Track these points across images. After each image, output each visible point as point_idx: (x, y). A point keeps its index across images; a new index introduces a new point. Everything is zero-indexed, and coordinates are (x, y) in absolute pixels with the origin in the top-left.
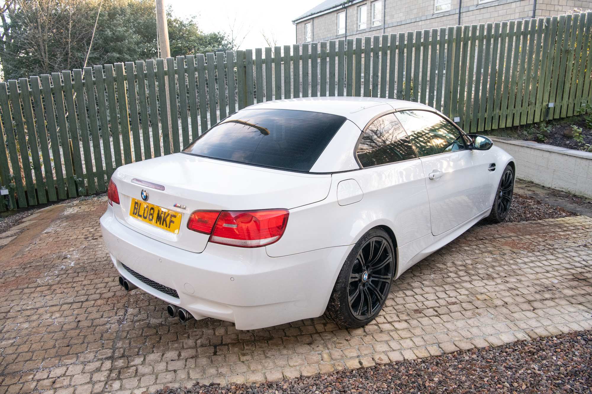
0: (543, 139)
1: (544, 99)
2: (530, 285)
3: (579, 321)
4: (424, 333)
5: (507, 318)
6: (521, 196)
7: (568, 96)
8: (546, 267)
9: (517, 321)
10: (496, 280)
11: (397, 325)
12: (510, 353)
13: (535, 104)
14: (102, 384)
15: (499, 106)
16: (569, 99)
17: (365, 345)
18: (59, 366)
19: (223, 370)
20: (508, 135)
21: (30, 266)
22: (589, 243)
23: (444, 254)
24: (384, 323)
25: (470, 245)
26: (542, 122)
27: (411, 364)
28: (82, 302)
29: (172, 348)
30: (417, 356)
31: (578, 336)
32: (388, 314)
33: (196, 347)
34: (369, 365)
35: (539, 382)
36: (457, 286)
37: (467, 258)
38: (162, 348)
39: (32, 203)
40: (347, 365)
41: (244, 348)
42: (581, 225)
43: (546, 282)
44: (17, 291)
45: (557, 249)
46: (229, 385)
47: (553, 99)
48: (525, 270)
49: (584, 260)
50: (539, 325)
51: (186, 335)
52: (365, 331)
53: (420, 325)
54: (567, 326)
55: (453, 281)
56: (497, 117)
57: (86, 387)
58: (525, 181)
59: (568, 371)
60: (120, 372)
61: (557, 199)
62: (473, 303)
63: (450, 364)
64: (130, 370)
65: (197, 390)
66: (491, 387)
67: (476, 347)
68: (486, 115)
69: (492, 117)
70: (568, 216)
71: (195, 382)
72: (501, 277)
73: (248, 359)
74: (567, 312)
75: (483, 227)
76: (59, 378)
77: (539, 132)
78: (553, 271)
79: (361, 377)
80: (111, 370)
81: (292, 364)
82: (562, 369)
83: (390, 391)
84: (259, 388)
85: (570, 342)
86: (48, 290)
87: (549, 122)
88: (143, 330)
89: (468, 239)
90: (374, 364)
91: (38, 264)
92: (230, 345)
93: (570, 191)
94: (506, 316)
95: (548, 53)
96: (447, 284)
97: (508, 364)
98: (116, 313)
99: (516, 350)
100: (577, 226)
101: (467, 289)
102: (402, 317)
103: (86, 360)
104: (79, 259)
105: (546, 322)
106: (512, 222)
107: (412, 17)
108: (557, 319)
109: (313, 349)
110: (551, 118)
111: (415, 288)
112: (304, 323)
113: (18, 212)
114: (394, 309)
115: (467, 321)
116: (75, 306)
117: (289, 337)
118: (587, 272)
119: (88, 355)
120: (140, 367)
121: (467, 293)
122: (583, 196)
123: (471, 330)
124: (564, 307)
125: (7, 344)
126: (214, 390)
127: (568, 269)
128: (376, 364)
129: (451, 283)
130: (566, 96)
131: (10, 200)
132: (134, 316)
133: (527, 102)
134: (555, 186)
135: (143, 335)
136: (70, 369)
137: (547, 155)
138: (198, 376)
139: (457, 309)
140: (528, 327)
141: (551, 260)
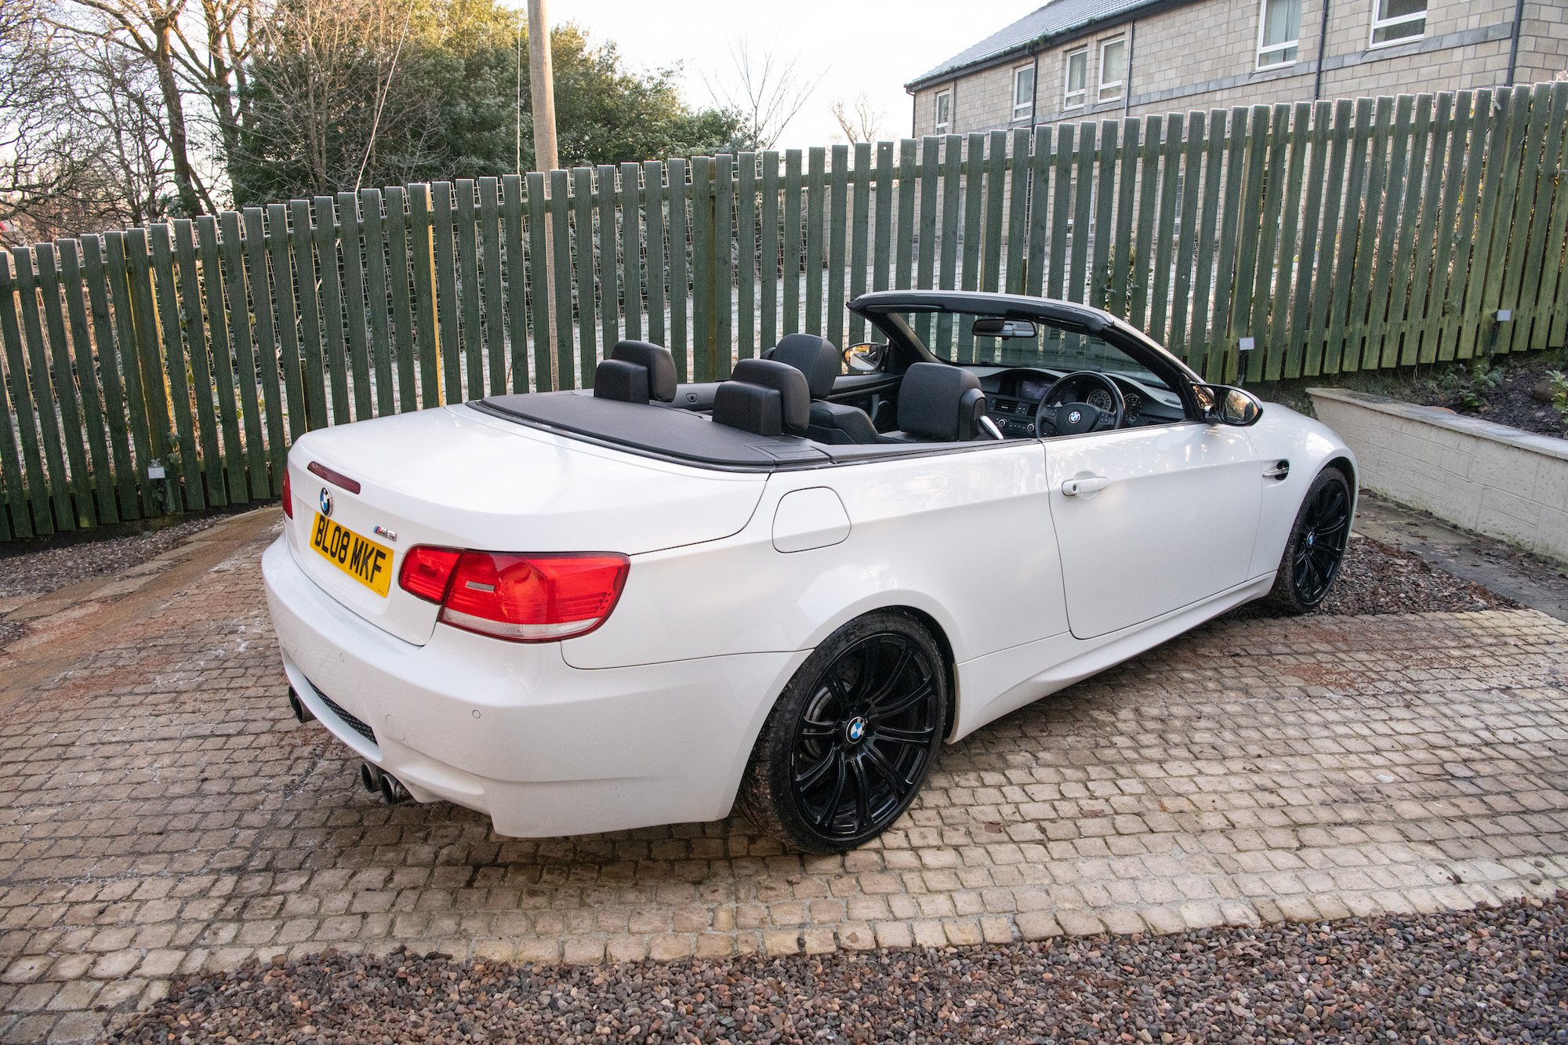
0: (1476, 404)
1: (1487, 299)
2: (1314, 782)
3: (1409, 889)
4: (989, 883)
5: (1218, 864)
6: (1382, 548)
7: (1553, 293)
8: (1379, 738)
9: (1241, 874)
10: (1228, 763)
11: (929, 857)
12: (1193, 954)
13: (1463, 312)
14: (199, 927)
15: (1364, 312)
16: (1555, 301)
17: (830, 898)
18: (125, 877)
19: (470, 925)
20: (1385, 387)
21: (155, 646)
22: (1519, 682)
23: (1123, 686)
24: (899, 849)
25: (1200, 667)
26: (1479, 358)
27: (925, 957)
28: (229, 736)
29: (380, 861)
30: (948, 940)
31: (1392, 926)
32: (919, 826)
33: (434, 864)
34: (821, 950)
35: (1234, 1037)
36: (1123, 770)
37: (1179, 700)
38: (357, 859)
39: (215, 500)
40: (768, 944)
41: (541, 876)
42: (1518, 633)
43: (1361, 777)
44: (106, 699)
45: (1427, 692)
46: (473, 962)
47: (1510, 301)
48: (1316, 743)
49: (1487, 728)
50: (1299, 888)
51: (421, 834)
52: (843, 865)
53: (988, 862)
54: (1371, 898)
55: (1117, 757)
56: (1357, 342)
57: (163, 929)
58: (1412, 509)
59: (1325, 1015)
60: (245, 906)
61: (1480, 563)
62: (1146, 818)
63: (1023, 969)
64: (269, 903)
65: (395, 965)
66: (1102, 1037)
67: (1107, 932)
68: (1327, 336)
69: (1344, 340)
70: (1491, 608)
71: (397, 945)
72: (1246, 756)
73: (538, 905)
74: (1387, 861)
75: (1253, 622)
76: (115, 902)
77: (1466, 385)
78: (1393, 750)
79: (790, 977)
80: (228, 898)
81: (634, 928)
82: (1310, 1010)
83: (841, 1020)
84: (537, 975)
85: (1364, 940)
86: (169, 702)
87: (1498, 360)
88: (332, 812)
89: (1202, 651)
90: (833, 949)
91: (171, 642)
92: (511, 868)
93: (1521, 543)
94: (1221, 859)
95: (1501, 179)
96: (1101, 762)
97: (1173, 984)
98: (290, 768)
99: (1210, 948)
100: (1504, 635)
101: (1144, 781)
102: (950, 837)
103: (185, 870)
104: (261, 637)
105: (1317, 883)
106: (1333, 614)
107: (1199, 79)
108: (1348, 879)
109: (702, 895)
110: (1505, 350)
111: (1014, 767)
112: (704, 832)
113: (187, 519)
114: (937, 817)
115: (1111, 862)
116: (209, 744)
117: (655, 860)
118: (1483, 760)
119: (194, 859)
120: (293, 898)
121: (1139, 792)
122: (1552, 559)
123: (1112, 887)
124: (1382, 847)
125: (41, 817)
126: (433, 968)
127: (1436, 747)
128: (839, 948)
129: (1109, 763)
130: (1547, 293)
131: (169, 490)
132: (326, 778)
133: (1440, 306)
134: (1484, 527)
135: (329, 824)
136: (145, 886)
137: (1468, 444)
138: (410, 933)
139: (1099, 829)
140: (1267, 891)
141: (1398, 720)
